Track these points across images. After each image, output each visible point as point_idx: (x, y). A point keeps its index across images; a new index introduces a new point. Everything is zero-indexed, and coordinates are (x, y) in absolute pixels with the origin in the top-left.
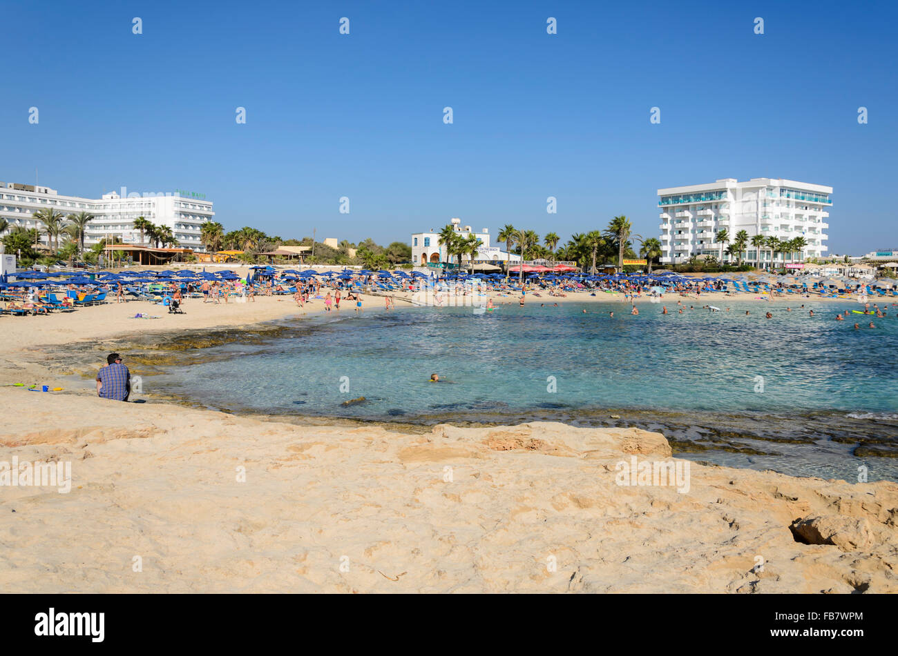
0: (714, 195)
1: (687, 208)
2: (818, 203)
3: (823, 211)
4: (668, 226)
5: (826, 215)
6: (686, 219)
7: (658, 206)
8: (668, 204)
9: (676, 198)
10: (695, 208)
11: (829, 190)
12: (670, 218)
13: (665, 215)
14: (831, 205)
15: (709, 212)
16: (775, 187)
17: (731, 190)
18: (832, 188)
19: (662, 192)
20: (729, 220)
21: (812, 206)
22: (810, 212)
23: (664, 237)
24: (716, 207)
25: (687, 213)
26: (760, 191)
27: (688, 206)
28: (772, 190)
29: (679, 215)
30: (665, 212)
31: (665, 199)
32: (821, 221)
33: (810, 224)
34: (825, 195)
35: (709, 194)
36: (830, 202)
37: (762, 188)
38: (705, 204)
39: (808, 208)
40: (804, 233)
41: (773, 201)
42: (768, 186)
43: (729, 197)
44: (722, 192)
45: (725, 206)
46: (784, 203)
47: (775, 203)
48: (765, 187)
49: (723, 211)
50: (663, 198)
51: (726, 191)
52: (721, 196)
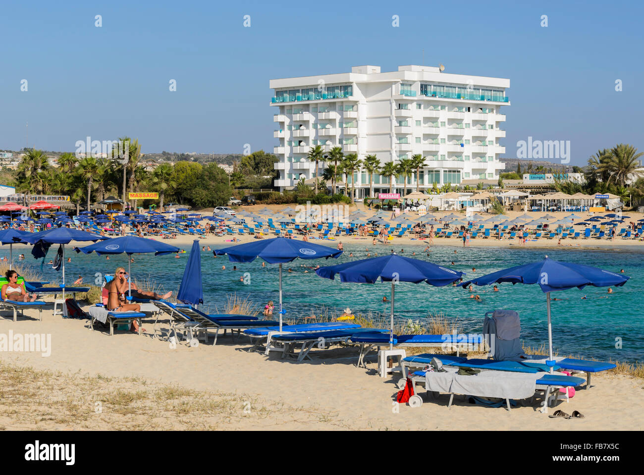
0: (338, 91)
1: (306, 107)
2: (485, 102)
3: (496, 113)
4: (285, 134)
5: (502, 118)
6: (305, 123)
7: (271, 104)
8: (284, 101)
9: (293, 91)
10: (316, 110)
11: (505, 83)
12: (287, 122)
13: (281, 118)
14: (509, 104)
15: (334, 115)
16: (414, 82)
17: (359, 84)
18: (508, 81)
19: (276, 84)
20: (357, 127)
22: (476, 115)
23: (280, 150)
24: (341, 108)
25: (308, 116)
26: (394, 86)
27: (308, 105)
28: (411, 85)
29: (297, 117)
30: (282, 112)
31: (280, 92)
33: (475, 131)
35: (332, 90)
36: (507, 101)
37: (396, 82)
38: (329, 103)
39: (471, 110)
40: (462, 145)
41: (412, 101)
42: (402, 80)
43: (357, 95)
44: (346, 88)
45: (353, 106)
46: (428, 104)
47: (415, 104)
48: (398, 82)
49: (351, 114)
50: (277, 92)
51: (352, 86)
52: (346, 94)
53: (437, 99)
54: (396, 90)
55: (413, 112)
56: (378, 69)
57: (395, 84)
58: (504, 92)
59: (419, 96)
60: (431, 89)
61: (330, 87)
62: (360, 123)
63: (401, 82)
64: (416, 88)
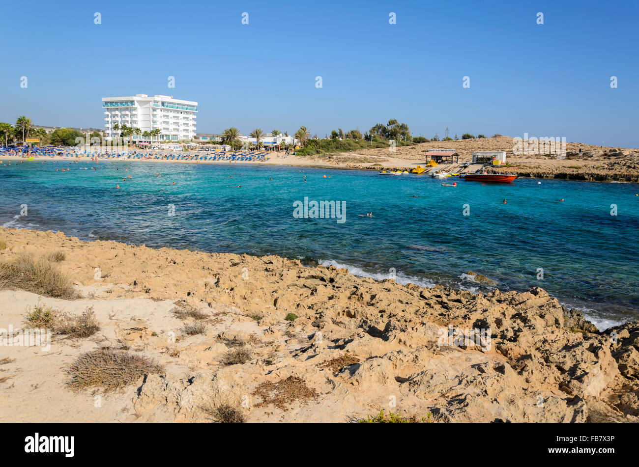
0: (129, 103)
1: (117, 109)
2: (188, 110)
3: (193, 115)
4: (109, 119)
5: (195, 117)
6: (117, 115)
7: (103, 107)
8: (108, 106)
9: (111, 103)
10: (121, 110)
11: (196, 104)
12: (110, 115)
13: (107, 113)
14: (197, 112)
15: (127, 112)
17: (137, 101)
19: (105, 99)
21: (185, 112)
22: (184, 115)
23: (107, 125)
24: (131, 110)
25: (117, 112)
27: (118, 108)
28: (158, 102)
29: (113, 113)
30: (108, 111)
31: (106, 103)
32: (192, 120)
33: (185, 121)
34: (194, 106)
35: (127, 102)
36: (196, 110)
37: (152, 101)
38: (125, 108)
39: (182, 113)
40: (179, 126)
41: (158, 109)
42: (154, 100)
43: (136, 105)
44: (132, 102)
45: (135, 110)
46: (165, 110)
47: (159, 110)
49: (134, 112)
51: (134, 102)
52: (132, 104)
53: (168, 108)
54: (152, 104)
55: (158, 112)
56: (147, 96)
59: (161, 107)
60: (166, 104)
62: (138, 116)
64: (160, 104)
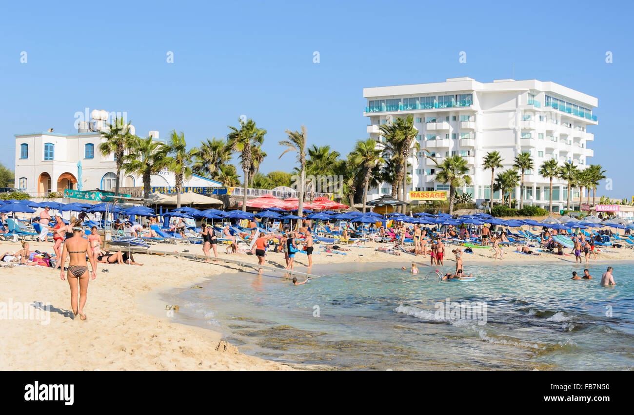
0: (453, 100)
2: (584, 119)
3: (587, 132)
5: (590, 137)
7: (365, 114)
8: (380, 110)
9: (392, 101)
11: (593, 101)
13: (375, 128)
14: (595, 123)
15: (445, 126)
16: (538, 92)
17: (478, 93)
18: (596, 100)
19: (371, 92)
20: (474, 138)
21: (577, 123)
22: (574, 132)
24: (455, 118)
26: (520, 97)
28: (535, 96)
30: (376, 123)
31: (375, 103)
32: (585, 146)
35: (446, 99)
36: (595, 120)
37: (522, 92)
38: (438, 113)
39: (572, 126)
41: (536, 113)
42: (530, 90)
43: (476, 105)
45: (469, 117)
46: (550, 116)
47: (537, 116)
48: (526, 91)
49: (470, 125)
50: (370, 101)
51: (472, 95)
52: (464, 103)
53: (558, 111)
54: (523, 100)
57: (521, 94)
58: (591, 112)
59: (544, 108)
60: (551, 101)
61: (442, 96)
62: (478, 134)
63: (529, 92)
64: (542, 99)
